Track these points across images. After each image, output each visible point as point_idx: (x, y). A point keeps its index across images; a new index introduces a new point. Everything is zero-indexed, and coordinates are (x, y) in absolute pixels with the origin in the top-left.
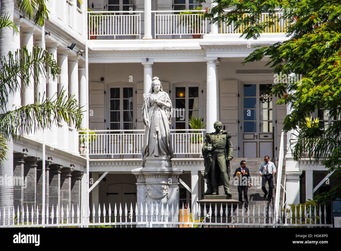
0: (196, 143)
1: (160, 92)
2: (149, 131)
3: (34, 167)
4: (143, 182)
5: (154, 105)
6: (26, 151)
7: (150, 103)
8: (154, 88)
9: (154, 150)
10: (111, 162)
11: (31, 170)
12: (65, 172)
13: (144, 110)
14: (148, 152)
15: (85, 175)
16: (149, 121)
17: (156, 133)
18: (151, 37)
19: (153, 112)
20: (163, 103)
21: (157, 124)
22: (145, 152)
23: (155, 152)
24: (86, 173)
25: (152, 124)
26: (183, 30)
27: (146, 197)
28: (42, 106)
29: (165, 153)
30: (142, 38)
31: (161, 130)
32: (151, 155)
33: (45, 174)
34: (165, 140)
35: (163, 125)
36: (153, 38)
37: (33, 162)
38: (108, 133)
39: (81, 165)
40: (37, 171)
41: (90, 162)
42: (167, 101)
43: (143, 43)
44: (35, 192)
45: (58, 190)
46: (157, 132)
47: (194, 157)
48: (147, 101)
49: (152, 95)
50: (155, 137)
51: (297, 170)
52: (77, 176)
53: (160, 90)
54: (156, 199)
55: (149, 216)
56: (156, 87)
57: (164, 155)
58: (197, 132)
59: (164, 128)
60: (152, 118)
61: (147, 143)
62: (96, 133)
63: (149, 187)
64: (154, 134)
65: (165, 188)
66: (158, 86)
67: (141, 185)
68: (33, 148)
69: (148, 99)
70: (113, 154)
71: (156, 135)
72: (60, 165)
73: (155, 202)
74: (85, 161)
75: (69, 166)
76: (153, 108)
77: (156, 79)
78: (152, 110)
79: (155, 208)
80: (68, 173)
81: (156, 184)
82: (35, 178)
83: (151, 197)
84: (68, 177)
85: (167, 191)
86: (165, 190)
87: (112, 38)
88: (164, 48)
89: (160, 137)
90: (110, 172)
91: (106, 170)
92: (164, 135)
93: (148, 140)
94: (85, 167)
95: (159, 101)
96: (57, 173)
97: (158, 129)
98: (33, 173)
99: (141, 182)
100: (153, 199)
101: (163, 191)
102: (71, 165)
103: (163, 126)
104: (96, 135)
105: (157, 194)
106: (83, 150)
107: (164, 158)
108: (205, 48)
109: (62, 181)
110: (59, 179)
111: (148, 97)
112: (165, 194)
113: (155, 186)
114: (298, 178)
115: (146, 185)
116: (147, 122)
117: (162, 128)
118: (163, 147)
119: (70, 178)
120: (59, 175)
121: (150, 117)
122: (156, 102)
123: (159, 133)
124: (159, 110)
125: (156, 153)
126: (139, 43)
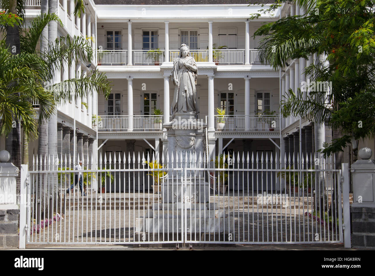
0: (158, 123)
1: (187, 57)
2: (178, 90)
3: (68, 133)
4: (172, 134)
5: (183, 67)
6: (64, 122)
7: (179, 67)
8: (182, 53)
9: (183, 107)
10: (110, 133)
11: (66, 135)
12: (85, 138)
13: (174, 72)
14: (177, 108)
15: (95, 140)
16: (178, 82)
17: (184, 92)
18: (132, 65)
19: (182, 73)
20: (191, 65)
21: (186, 84)
22: (175, 108)
23: (183, 109)
24: (96, 139)
25: (181, 84)
26: (150, 61)
27: (176, 147)
28: (80, 81)
29: (192, 109)
30: (127, 65)
31: (189, 89)
32: (180, 111)
33: (75, 138)
34: (192, 98)
35: (190, 84)
36: (133, 65)
37: (68, 130)
38: (107, 117)
39: (93, 135)
40: (70, 136)
41: (98, 133)
42: (194, 65)
43: (128, 67)
44: (69, 149)
45: (81, 148)
46: (186, 91)
47: (156, 131)
48: (176, 64)
49: (181, 59)
50: (184, 95)
51: (214, 138)
52: (91, 141)
53: (188, 56)
54: (185, 148)
55: (184, 163)
56: (184, 52)
57: (191, 111)
58: (158, 117)
59: (191, 87)
60: (181, 79)
61: (177, 100)
62: (101, 117)
63: (178, 138)
64: (183, 93)
65: (192, 139)
66: (186, 51)
67: (171, 136)
68: (68, 122)
69: (178, 63)
70: (111, 129)
71: (185, 94)
72: (83, 134)
73: (184, 151)
74: (96, 133)
75: (87, 135)
76: (181, 70)
77: (184, 45)
78: (181, 72)
79: (184, 156)
80: (86, 139)
81: (184, 136)
82: (69, 140)
83: (180, 147)
84: (87, 141)
85: (193, 141)
86: (192, 141)
87: (110, 65)
88: (139, 70)
89: (188, 96)
90: (109, 139)
91: (107, 138)
92: (192, 94)
93: (177, 98)
94: (95, 136)
95: (187, 64)
96: (81, 139)
97: (186, 88)
98: (68, 137)
99: (171, 134)
100: (182, 148)
101: (190, 141)
102: (88, 134)
103: (191, 86)
104: (101, 118)
105: (185, 144)
106: (94, 127)
107: (191, 113)
108: (163, 70)
109: (84, 143)
110: (82, 142)
111: (177, 61)
112: (192, 144)
113: (184, 137)
114: (215, 142)
115: (175, 136)
116: (177, 82)
117: (189, 88)
118: (190, 104)
119: (88, 142)
120: (82, 139)
121: (179, 78)
122: (185, 65)
123: (187, 92)
124: (187, 72)
125: (185, 109)
126: (125, 67)
